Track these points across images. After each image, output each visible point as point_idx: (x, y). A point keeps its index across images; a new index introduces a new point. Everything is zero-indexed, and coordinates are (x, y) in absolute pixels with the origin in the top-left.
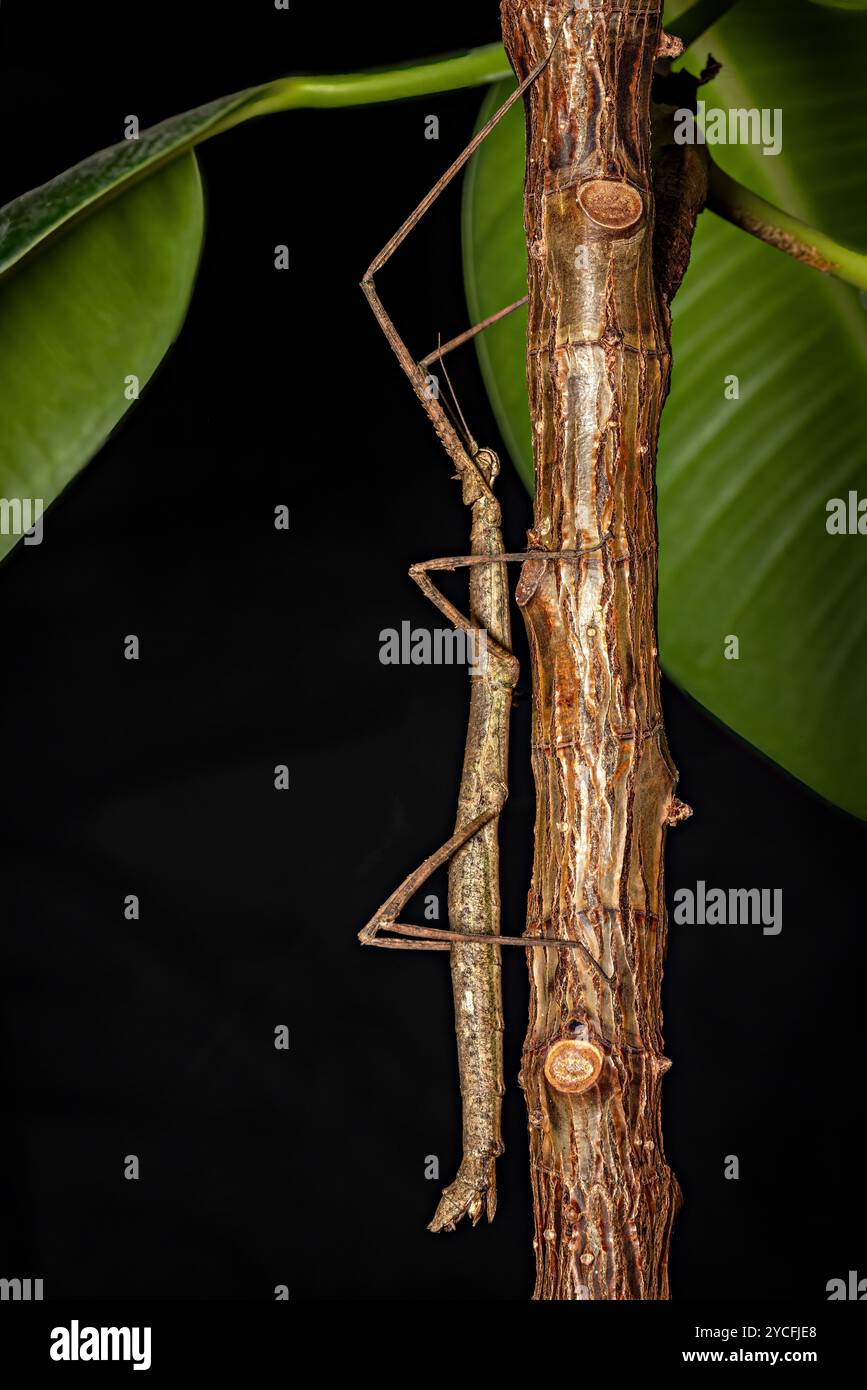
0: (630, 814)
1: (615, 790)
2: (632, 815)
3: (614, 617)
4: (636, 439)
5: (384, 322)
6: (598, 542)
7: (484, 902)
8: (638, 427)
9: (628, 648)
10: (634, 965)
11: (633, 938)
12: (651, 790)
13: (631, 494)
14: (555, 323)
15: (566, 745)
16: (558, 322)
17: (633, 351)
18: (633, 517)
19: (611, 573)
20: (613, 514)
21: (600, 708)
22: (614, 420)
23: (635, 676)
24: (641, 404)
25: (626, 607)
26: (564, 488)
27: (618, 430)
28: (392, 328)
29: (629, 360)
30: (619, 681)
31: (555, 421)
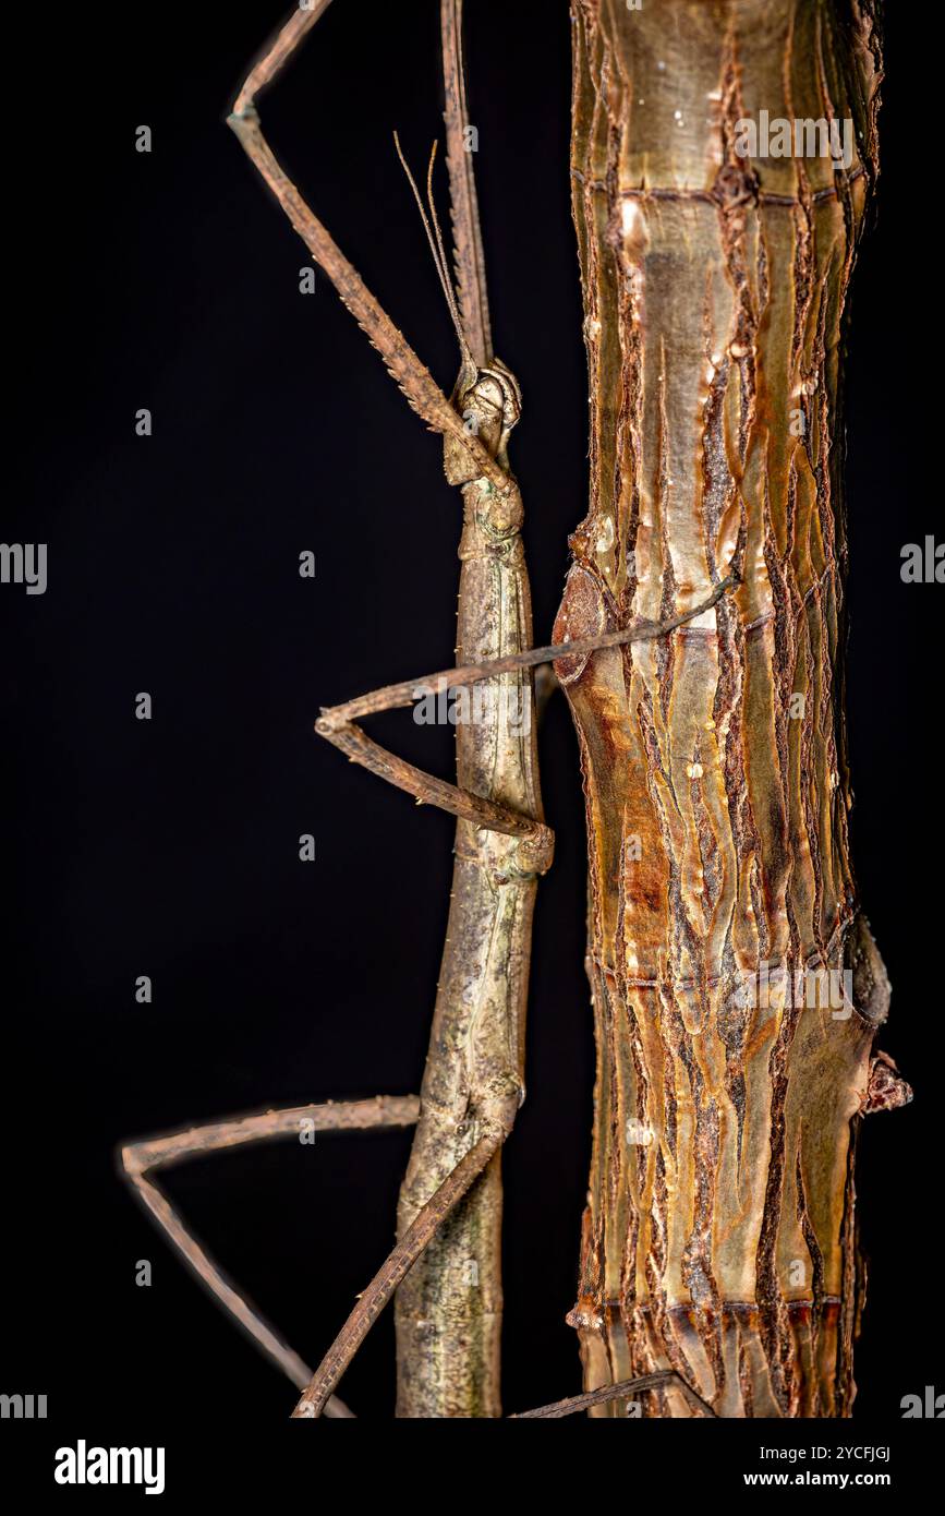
0: (778, 1119)
1: (746, 1078)
2: (781, 1119)
3: (742, 740)
4: (790, 372)
5: (281, 186)
6: (708, 594)
7: (468, 1313)
8: (796, 346)
9: (773, 794)
10: (790, 1403)
11: (785, 1353)
12: (822, 1068)
13: (780, 484)
14: (617, 140)
15: (644, 983)
16: (624, 140)
17: (781, 204)
18: (785, 529)
19: (736, 656)
20: (741, 532)
21: (714, 922)
22: (741, 344)
23: (788, 847)
24: (802, 302)
25: (768, 717)
26: (640, 472)
27: (751, 362)
28: (296, 197)
29: (773, 223)
30: (752, 862)
31: (621, 330)
